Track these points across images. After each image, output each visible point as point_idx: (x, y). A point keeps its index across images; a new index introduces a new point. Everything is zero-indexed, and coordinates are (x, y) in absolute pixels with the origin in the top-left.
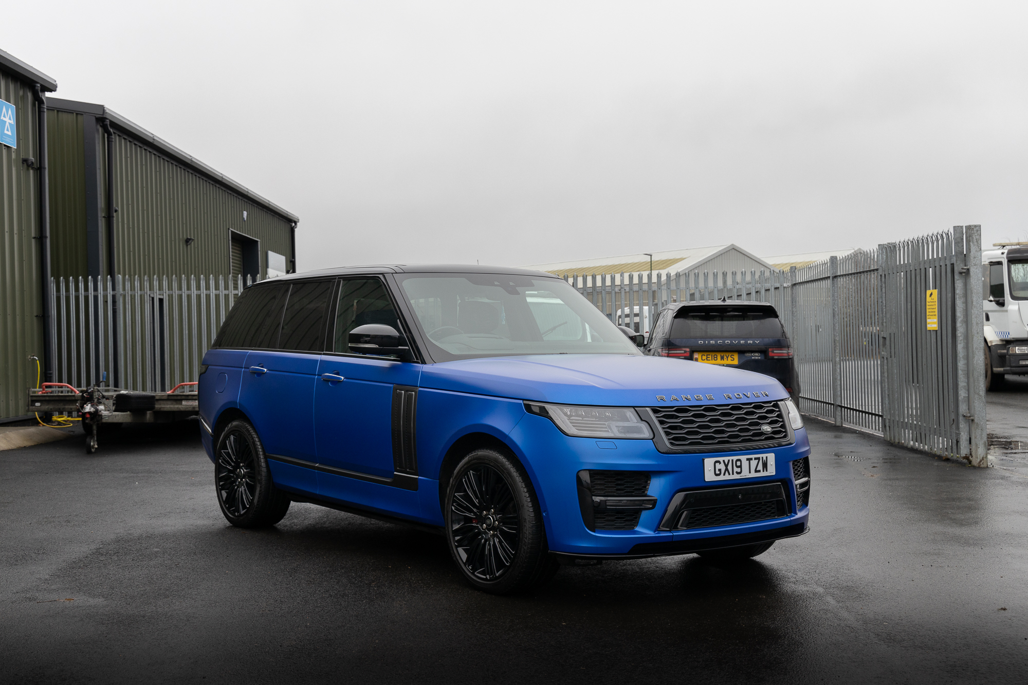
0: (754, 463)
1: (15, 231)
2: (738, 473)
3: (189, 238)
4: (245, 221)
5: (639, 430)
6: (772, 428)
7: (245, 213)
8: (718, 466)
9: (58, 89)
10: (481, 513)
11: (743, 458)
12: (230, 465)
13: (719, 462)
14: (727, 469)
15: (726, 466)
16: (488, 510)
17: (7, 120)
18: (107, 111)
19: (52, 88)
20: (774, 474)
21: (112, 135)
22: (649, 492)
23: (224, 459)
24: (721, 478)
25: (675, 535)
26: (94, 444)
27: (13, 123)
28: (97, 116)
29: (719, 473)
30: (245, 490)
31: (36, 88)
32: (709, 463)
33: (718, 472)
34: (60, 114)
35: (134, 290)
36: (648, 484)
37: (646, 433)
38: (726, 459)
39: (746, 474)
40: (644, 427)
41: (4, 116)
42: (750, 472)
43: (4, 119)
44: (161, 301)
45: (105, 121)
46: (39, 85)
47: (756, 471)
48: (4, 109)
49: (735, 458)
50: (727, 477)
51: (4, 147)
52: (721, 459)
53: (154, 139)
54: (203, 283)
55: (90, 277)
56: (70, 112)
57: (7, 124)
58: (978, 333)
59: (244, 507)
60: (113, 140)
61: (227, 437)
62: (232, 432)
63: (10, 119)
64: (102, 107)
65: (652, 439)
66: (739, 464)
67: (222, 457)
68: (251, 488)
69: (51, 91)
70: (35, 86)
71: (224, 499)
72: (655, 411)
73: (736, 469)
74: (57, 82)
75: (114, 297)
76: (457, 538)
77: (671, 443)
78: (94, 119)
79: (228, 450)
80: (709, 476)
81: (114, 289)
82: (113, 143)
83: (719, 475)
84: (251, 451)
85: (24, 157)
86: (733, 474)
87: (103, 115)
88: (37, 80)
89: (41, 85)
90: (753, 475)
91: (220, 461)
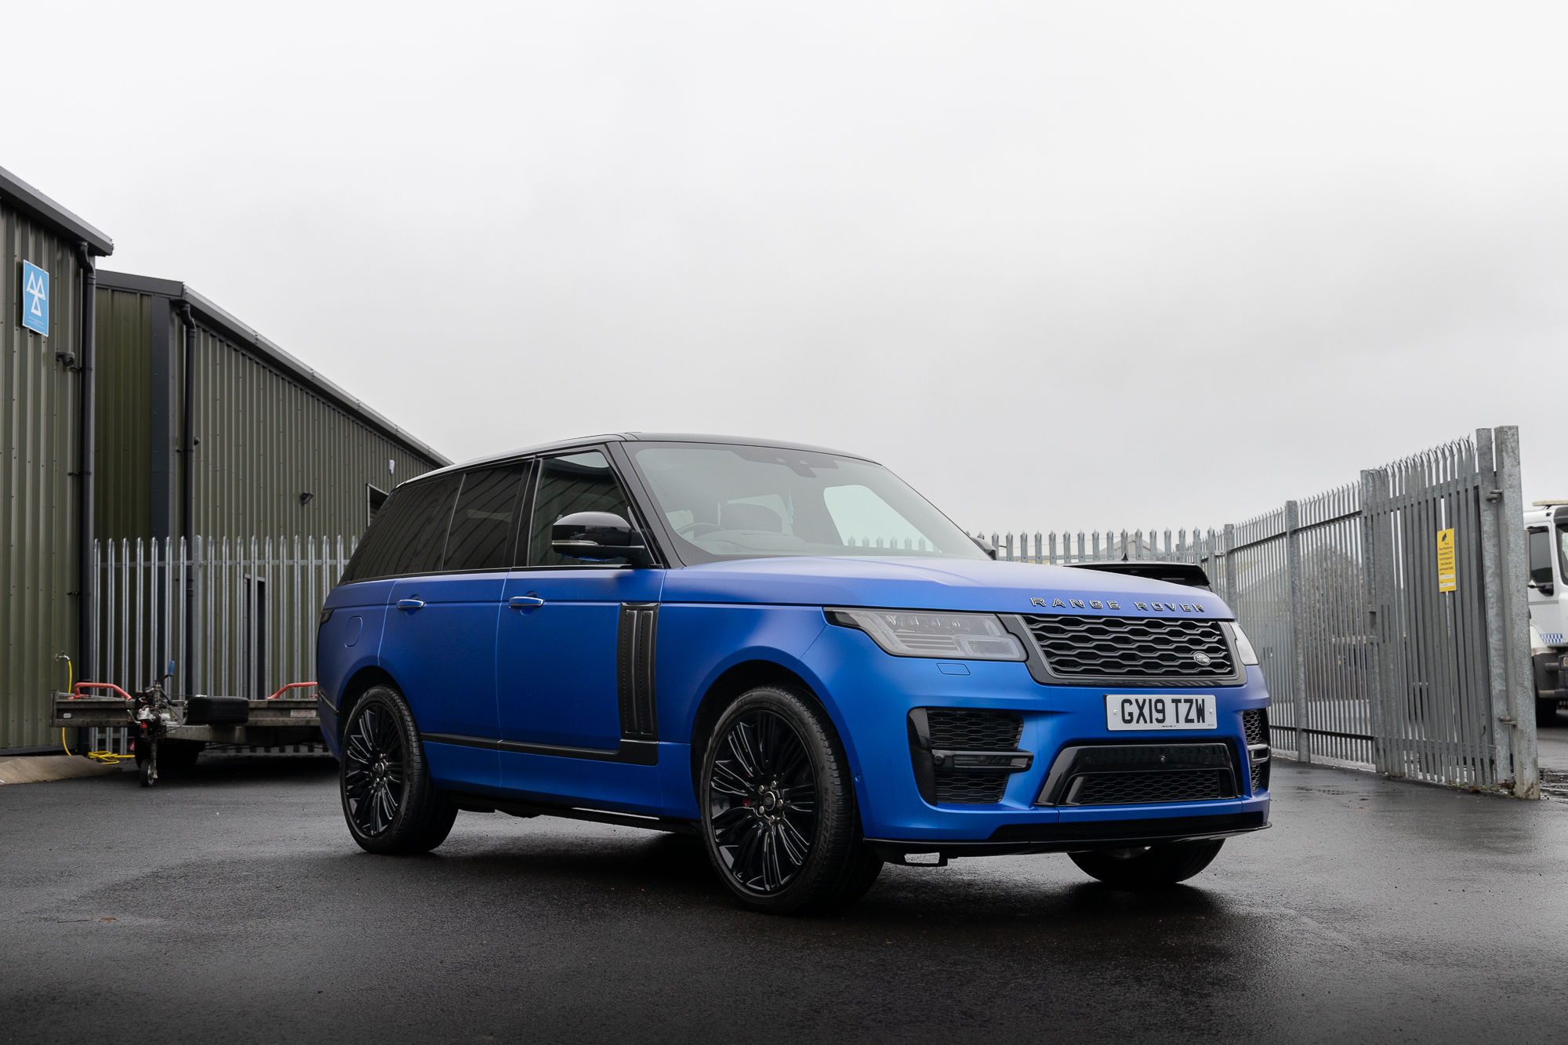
0: (1183, 708)
1: (42, 462)
2: (1158, 721)
3: (306, 492)
4: (391, 474)
5: (1004, 648)
6: (1211, 658)
7: (392, 463)
8: (1128, 708)
9: (114, 252)
10: (757, 788)
11: (1167, 698)
12: (364, 757)
13: (1130, 702)
14: (1141, 714)
15: (1141, 708)
16: (768, 783)
17: (35, 292)
18: (187, 291)
19: (105, 250)
20: (1215, 727)
21: (193, 328)
22: (1021, 745)
23: (355, 749)
24: (1133, 726)
25: (1062, 813)
26: (152, 772)
27: (44, 299)
28: (173, 298)
29: (1129, 718)
30: (387, 794)
31: (82, 248)
32: (1114, 701)
33: (1127, 717)
34: (116, 294)
35: (221, 559)
36: (1019, 733)
37: (1017, 653)
38: (1141, 698)
39: (1170, 723)
40: (1012, 642)
41: (32, 287)
42: (1178, 722)
43: (32, 291)
44: (261, 585)
45: (183, 307)
46: (86, 244)
47: (1188, 720)
48: (32, 277)
49: (1154, 697)
50: (1142, 726)
51: (29, 334)
52: (1132, 697)
53: (257, 339)
54: (326, 549)
55: (154, 539)
56: (131, 292)
57: (36, 299)
58: (1518, 591)
59: (385, 821)
60: (196, 335)
61: (360, 713)
62: (368, 705)
63: (40, 292)
64: (181, 285)
65: (1024, 662)
66: (1160, 706)
67: (352, 745)
68: (396, 790)
69: (103, 254)
70: (81, 245)
71: (354, 812)
72: (1029, 619)
73: (1156, 715)
74: (113, 242)
75: (189, 569)
76: (719, 832)
77: (1056, 670)
78: (167, 302)
79: (361, 734)
80: (1115, 723)
81: (189, 557)
82: (195, 339)
83: (1130, 721)
84: (397, 732)
85: (59, 351)
86: (1151, 722)
87: (181, 296)
88: (83, 236)
89: (89, 244)
90: (1183, 726)
91: (349, 752)
